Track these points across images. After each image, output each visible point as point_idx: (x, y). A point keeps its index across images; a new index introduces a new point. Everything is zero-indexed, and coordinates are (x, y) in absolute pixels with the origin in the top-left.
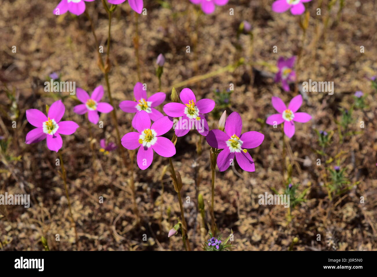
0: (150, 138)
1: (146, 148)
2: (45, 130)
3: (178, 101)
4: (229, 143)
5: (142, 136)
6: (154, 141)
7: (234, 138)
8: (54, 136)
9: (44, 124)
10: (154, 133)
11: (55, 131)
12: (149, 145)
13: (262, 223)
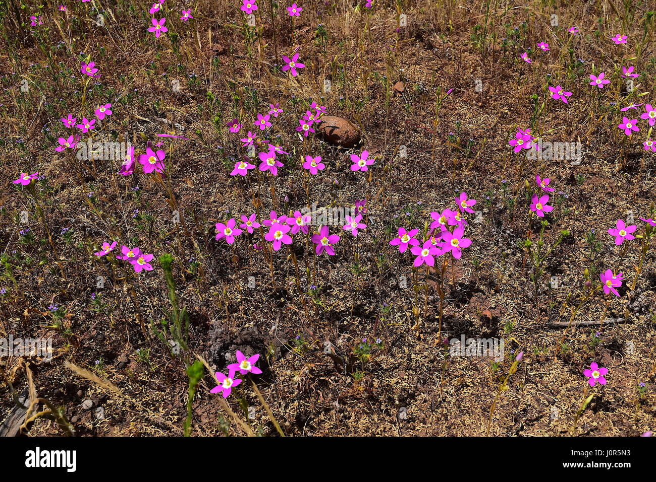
0: (279, 235)
1: (277, 240)
2: (226, 234)
3: (293, 217)
4: (322, 241)
5: (276, 234)
6: (281, 237)
7: (325, 239)
8: (230, 236)
9: (225, 230)
10: (281, 233)
11: (230, 234)
12: (279, 239)
13: (345, 290)
